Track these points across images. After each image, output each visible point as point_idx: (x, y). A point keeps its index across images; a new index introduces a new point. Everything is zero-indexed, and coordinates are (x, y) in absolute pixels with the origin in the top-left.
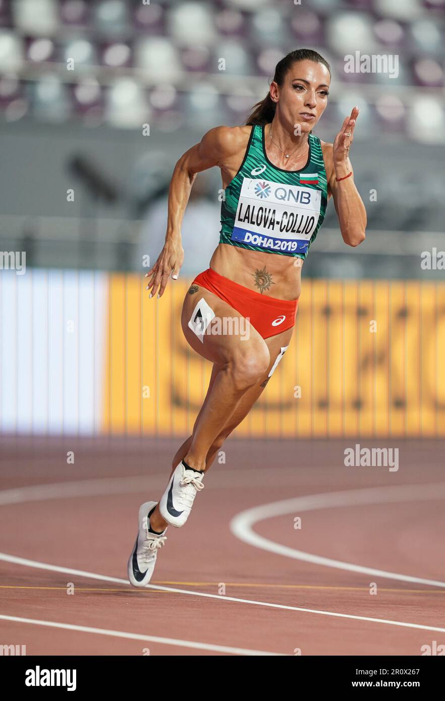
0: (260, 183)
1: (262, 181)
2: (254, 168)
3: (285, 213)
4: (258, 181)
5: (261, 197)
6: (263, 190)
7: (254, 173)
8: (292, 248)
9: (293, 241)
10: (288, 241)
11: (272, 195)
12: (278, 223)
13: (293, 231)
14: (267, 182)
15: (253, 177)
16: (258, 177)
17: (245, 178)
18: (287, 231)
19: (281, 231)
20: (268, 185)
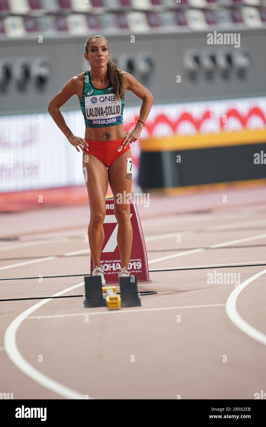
0: (92, 98)
1: (93, 97)
2: (88, 92)
3: (106, 107)
4: (91, 97)
5: (94, 103)
6: (94, 100)
7: (88, 94)
8: (114, 121)
9: (113, 118)
10: (111, 119)
11: (98, 101)
12: (104, 112)
13: (112, 114)
14: (95, 96)
15: (89, 96)
16: (90, 95)
17: (85, 98)
18: (110, 115)
19: (107, 115)
20: (95, 97)
